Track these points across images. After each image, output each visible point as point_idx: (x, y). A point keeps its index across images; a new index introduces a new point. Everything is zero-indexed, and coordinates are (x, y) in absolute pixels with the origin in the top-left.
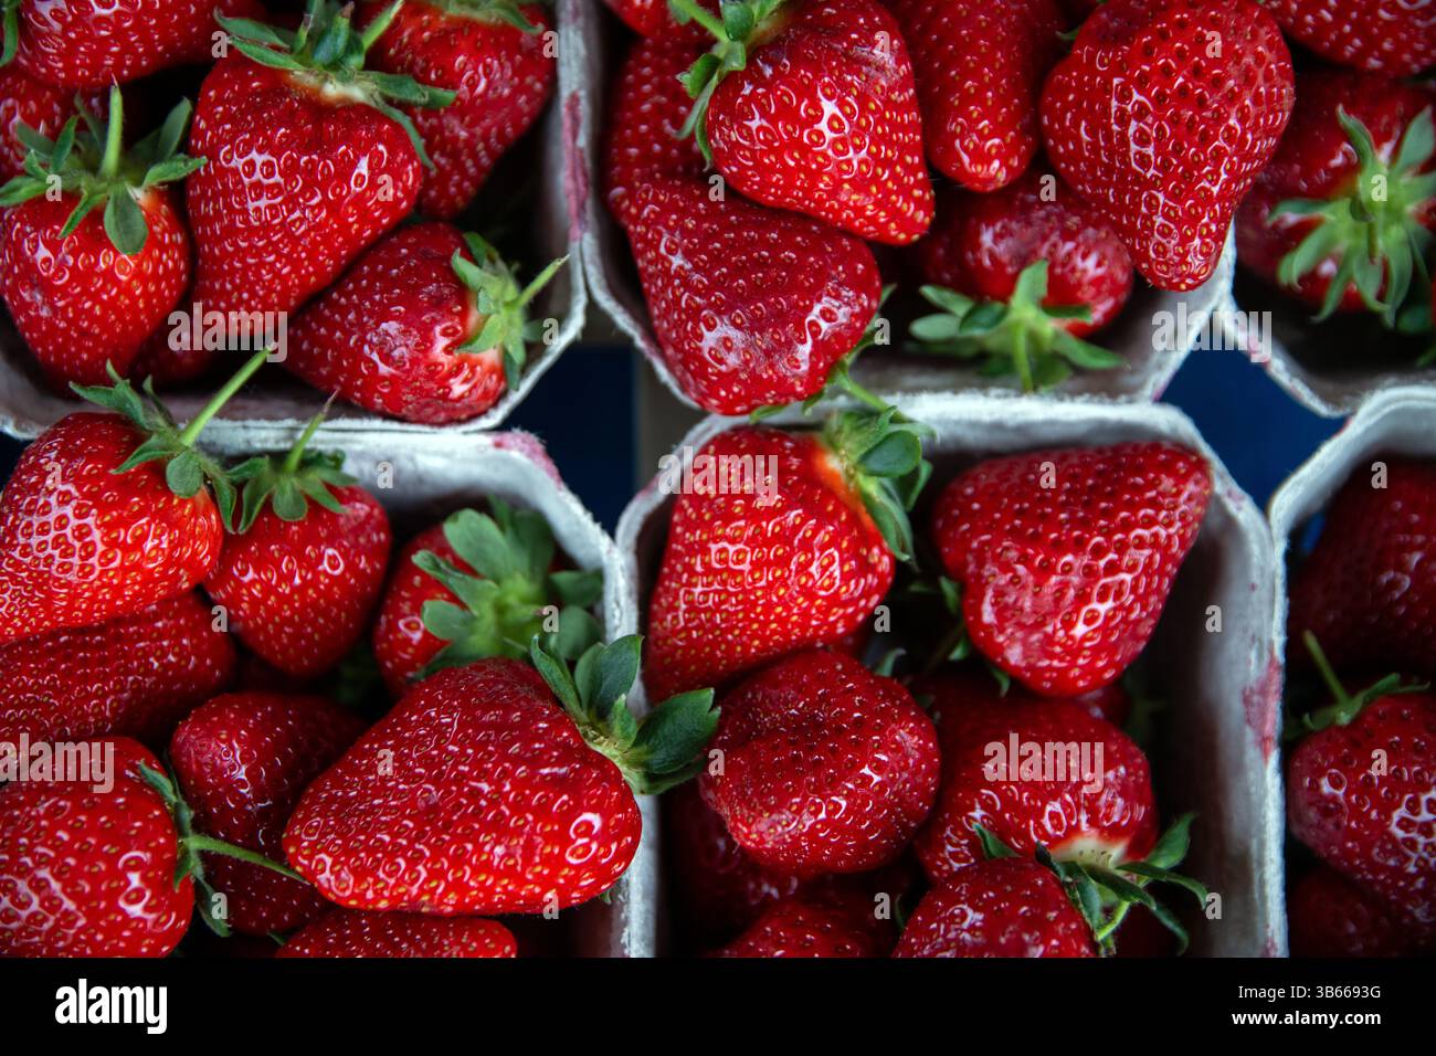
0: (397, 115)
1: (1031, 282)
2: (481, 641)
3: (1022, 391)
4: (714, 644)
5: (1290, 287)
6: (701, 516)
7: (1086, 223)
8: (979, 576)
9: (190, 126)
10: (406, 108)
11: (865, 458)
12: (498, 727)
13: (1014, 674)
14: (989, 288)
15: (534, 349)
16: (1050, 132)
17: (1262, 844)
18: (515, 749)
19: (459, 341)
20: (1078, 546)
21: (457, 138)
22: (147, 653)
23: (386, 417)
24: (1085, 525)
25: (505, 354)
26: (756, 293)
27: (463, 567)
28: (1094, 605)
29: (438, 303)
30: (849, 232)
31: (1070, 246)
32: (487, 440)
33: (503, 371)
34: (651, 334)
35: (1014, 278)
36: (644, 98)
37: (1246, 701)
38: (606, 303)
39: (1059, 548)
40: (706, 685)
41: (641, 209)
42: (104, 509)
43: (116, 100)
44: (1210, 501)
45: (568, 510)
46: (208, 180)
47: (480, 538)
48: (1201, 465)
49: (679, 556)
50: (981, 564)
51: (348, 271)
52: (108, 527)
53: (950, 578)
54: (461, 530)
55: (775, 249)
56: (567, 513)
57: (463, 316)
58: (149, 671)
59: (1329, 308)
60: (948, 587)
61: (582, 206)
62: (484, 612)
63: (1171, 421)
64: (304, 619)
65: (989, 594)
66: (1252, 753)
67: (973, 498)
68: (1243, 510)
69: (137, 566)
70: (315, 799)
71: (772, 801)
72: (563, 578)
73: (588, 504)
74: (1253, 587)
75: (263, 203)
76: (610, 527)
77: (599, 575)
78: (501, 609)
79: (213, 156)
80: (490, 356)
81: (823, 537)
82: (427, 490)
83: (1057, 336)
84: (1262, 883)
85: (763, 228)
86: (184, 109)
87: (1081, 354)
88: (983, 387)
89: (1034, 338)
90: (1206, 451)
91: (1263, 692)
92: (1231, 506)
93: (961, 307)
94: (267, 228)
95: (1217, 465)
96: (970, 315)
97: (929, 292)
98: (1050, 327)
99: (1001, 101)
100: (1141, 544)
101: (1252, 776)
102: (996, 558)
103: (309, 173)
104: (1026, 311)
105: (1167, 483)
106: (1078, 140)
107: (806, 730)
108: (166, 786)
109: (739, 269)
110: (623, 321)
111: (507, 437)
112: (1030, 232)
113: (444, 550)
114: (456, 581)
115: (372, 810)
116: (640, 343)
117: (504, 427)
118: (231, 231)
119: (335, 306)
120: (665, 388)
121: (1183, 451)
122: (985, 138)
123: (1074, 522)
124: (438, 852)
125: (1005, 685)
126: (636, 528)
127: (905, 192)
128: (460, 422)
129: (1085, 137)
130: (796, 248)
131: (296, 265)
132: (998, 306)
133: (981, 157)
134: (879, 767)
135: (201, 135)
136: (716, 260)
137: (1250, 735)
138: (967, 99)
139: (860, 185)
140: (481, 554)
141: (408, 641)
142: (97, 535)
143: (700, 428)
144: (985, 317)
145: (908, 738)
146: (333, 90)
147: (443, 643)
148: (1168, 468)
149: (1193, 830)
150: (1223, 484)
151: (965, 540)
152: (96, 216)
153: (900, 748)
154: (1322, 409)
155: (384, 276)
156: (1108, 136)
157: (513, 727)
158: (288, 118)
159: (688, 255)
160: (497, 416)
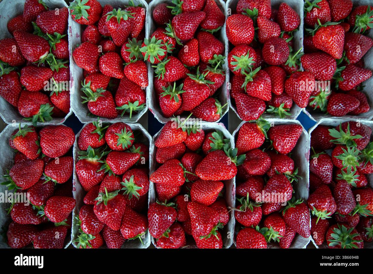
0: (207, 85)
1: (282, 105)
2: (216, 147)
3: (280, 118)
4: (245, 148)
5: (311, 106)
6: (243, 133)
7: (289, 98)
8: (276, 140)
9: (183, 87)
10: (208, 84)
11: (263, 127)
12: (222, 159)
13: (279, 152)
14: (277, 106)
15: (223, 113)
16: (286, 88)
17: (307, 172)
18: (224, 162)
19: (216, 113)
20: (288, 137)
21: (214, 88)
22: (177, 149)
23: (206, 121)
24: (289, 134)
25: (220, 114)
26: (252, 107)
27: (214, 139)
28: (289, 144)
29: (213, 108)
30: (262, 100)
31: (287, 101)
32: (217, 124)
33: (220, 116)
34: (237, 111)
35: (280, 105)
36: (236, 83)
37: (305, 155)
38: (232, 107)
39: (286, 137)
40: (244, 154)
41: (237, 97)
42: (175, 133)
43: (175, 84)
44: (302, 132)
45: (227, 132)
46: (186, 93)
47: (216, 135)
48: (301, 127)
49: (240, 138)
50: (276, 139)
51: (201, 103)
52: (175, 135)
53: (272, 140)
54: (214, 134)
55: (254, 102)
56: (226, 132)
57: (216, 109)
58: (177, 151)
59: (315, 109)
60: (271, 142)
61: (229, 96)
62: (216, 144)
63: (297, 122)
64: (195, 145)
65: (277, 143)
66: (306, 161)
67: (275, 131)
68: (306, 133)
69: (179, 140)
70: (199, 167)
71: (254, 168)
72: (225, 140)
73: (229, 132)
74: (306, 142)
75: (193, 96)
76: (232, 134)
77: (229, 139)
78: (218, 144)
79: (187, 91)
80: (218, 114)
81: (259, 136)
82: (208, 129)
83: (284, 111)
84: (307, 176)
85: (252, 99)
86: (182, 85)
87: (287, 114)
88: (276, 118)
89: (281, 111)
90: (302, 126)
91: (308, 154)
92: (304, 132)
93: (273, 108)
94: (193, 99)
95: (303, 127)
96: (274, 109)
97: (270, 106)
98: (283, 110)
99: (281, 84)
100: (295, 137)
101: (306, 164)
102: (278, 139)
103: (199, 93)
104: (281, 109)
105: (298, 130)
106: (290, 90)
107: (257, 159)
108: (181, 165)
109: (250, 105)
110: (233, 109)
111: (220, 123)
112: (282, 99)
113: (211, 136)
114: (213, 140)
115: (206, 169)
116: (235, 112)
117: (219, 122)
118: (188, 99)
119: (200, 108)
120: (238, 118)
121: (299, 126)
122: (279, 89)
123: (287, 134)
124: (215, 174)
125: (277, 153)
126: (235, 134)
127: (269, 95)
128: (214, 122)
129: (291, 89)
130: (257, 102)
131: (196, 103)
132: (278, 108)
133: (278, 91)
134: (265, 164)
135: (185, 88)
136: (247, 103)
137: (306, 159)
138: (277, 84)
139: (265, 95)
140: (216, 137)
141: (207, 147)
142: (174, 136)
143: (242, 122)
144: (276, 109)
145: (268, 160)
146: (201, 82)
147: (212, 148)
148: (298, 128)
149: (299, 170)
150: (304, 130)
151: (274, 136)
152: (173, 98)
153: (268, 161)
154: (315, 121)
155: (206, 105)
156: (295, 89)
157: (223, 159)
158: (196, 86)
159: (243, 102)
160: (218, 121)
